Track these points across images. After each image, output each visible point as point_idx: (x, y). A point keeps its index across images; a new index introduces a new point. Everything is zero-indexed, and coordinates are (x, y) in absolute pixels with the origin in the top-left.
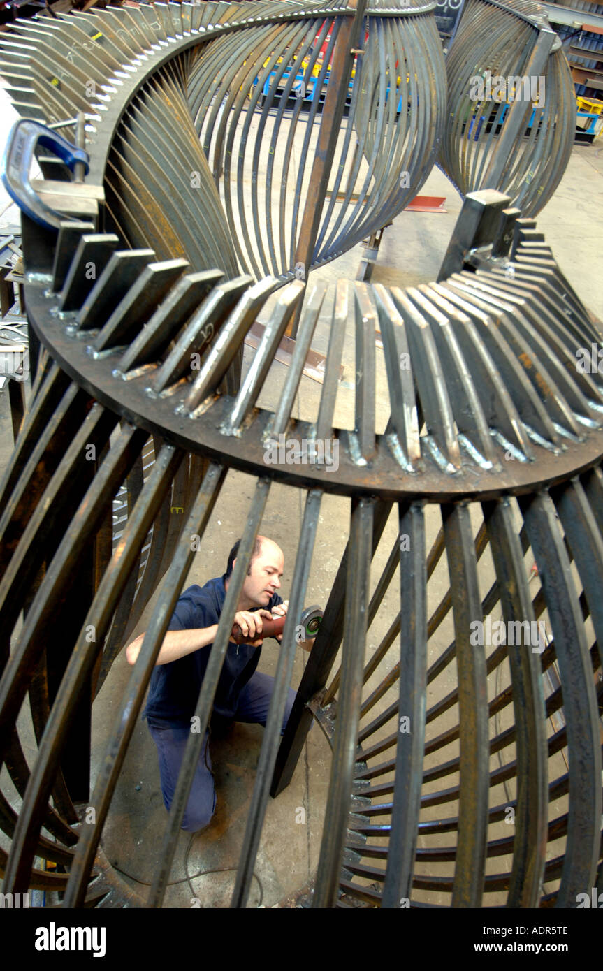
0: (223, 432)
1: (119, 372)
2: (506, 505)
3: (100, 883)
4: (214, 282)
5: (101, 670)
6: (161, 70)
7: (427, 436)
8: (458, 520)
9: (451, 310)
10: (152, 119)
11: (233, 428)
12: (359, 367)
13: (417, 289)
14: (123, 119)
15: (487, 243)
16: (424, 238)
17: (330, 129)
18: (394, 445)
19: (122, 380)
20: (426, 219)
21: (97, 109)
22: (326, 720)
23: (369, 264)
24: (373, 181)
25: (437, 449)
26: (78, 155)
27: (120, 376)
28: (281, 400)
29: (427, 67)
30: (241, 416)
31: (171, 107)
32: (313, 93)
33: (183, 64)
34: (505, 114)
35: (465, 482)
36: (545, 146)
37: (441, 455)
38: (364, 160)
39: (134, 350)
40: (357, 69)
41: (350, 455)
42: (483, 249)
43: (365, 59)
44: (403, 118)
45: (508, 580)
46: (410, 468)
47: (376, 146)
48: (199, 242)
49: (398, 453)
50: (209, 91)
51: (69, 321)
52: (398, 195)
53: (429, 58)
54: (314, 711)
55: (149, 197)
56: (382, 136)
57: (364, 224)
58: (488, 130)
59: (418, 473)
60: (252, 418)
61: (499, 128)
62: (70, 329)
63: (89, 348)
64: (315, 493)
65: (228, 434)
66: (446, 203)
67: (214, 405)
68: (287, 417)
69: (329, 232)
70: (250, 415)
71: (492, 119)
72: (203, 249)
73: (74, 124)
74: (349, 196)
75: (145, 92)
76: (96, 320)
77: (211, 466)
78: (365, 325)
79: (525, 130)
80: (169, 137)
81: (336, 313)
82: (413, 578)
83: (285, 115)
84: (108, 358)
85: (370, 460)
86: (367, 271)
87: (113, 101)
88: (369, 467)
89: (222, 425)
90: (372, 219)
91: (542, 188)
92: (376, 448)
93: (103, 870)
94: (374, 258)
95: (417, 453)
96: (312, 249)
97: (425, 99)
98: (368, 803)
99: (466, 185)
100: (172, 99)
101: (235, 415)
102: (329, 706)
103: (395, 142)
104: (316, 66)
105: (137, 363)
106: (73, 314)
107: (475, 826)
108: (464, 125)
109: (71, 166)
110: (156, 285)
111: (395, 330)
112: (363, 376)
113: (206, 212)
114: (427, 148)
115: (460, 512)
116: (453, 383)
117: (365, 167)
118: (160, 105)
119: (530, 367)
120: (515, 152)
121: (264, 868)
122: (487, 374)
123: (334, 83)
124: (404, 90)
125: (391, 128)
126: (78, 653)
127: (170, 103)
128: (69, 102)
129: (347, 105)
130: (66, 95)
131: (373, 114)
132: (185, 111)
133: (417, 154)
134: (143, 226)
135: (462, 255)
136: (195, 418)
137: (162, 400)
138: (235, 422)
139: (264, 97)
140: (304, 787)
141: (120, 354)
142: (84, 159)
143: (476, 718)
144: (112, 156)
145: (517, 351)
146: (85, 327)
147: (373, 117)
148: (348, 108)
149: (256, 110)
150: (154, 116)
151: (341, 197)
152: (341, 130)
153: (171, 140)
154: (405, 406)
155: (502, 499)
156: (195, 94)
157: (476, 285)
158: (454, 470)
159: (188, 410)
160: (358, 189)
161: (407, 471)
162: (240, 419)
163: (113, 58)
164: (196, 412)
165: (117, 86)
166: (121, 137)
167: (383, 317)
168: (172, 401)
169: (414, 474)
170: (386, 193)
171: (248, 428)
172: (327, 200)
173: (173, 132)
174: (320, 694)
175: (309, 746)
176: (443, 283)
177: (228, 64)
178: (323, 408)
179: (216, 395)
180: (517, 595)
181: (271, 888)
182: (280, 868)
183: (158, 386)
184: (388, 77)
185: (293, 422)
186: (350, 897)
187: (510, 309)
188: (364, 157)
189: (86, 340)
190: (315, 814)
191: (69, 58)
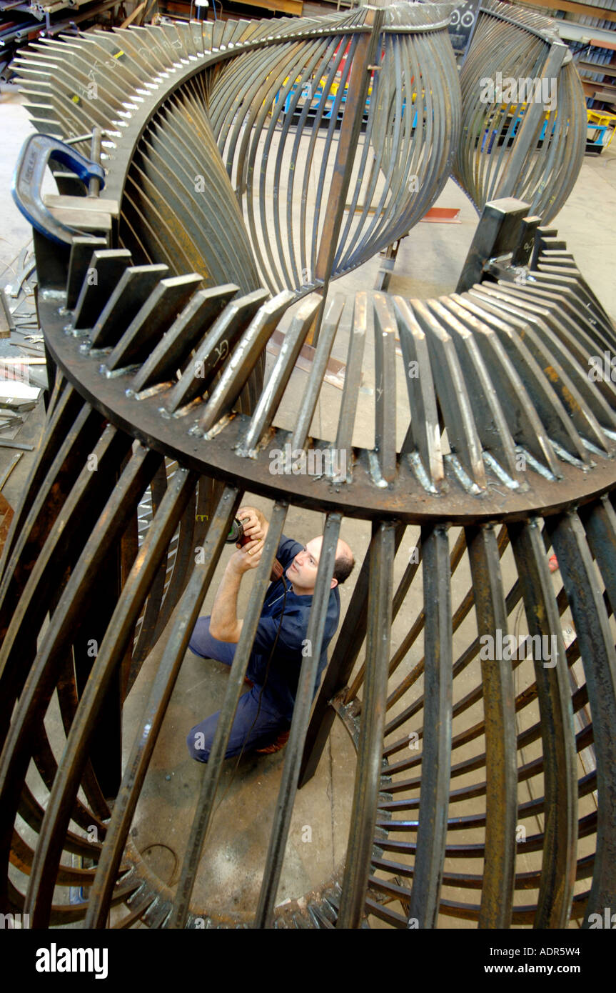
0: (238, 454)
1: (132, 392)
2: (534, 526)
3: (132, 876)
4: (229, 297)
5: (132, 671)
6: (183, 87)
7: (450, 454)
8: (484, 543)
9: (473, 321)
10: (173, 135)
11: (248, 450)
12: (379, 383)
13: (438, 300)
14: (144, 135)
15: (506, 252)
16: (440, 249)
17: (348, 143)
18: (416, 464)
19: (135, 399)
20: (441, 230)
21: (118, 126)
22: (348, 718)
23: (386, 274)
24: (390, 193)
25: (460, 468)
26: (93, 170)
27: (134, 396)
28: (298, 420)
29: (441, 81)
30: (257, 436)
31: (192, 124)
32: (331, 111)
33: (204, 81)
34: (517, 128)
35: (491, 503)
36: (556, 157)
37: (465, 474)
38: (381, 175)
39: (147, 369)
40: (373, 86)
41: (370, 476)
42: (502, 258)
43: (381, 76)
44: (418, 133)
45: (536, 604)
46: (433, 489)
47: (393, 160)
48: (221, 256)
49: (421, 472)
50: (231, 109)
51: (83, 338)
52: (414, 206)
53: (444, 74)
54: (337, 709)
55: (169, 212)
56: (398, 150)
57: (381, 236)
58: (501, 143)
59: (442, 495)
60: (269, 438)
61: (511, 141)
62: (83, 348)
63: (102, 366)
64: (334, 517)
65: (244, 456)
66: (460, 214)
67: (230, 424)
68: (304, 436)
69: (348, 244)
70: (267, 435)
71: (504, 132)
72: (224, 263)
73: (90, 139)
74: (367, 208)
75: (166, 109)
76: (109, 339)
77: (227, 489)
78: (384, 339)
79: (537, 143)
80: (190, 153)
81: (355, 328)
82: (437, 604)
83: (304, 132)
84: (121, 376)
85: (391, 482)
86: (384, 281)
87: (134, 117)
88: (390, 488)
89: (237, 446)
90: (389, 231)
91: (554, 198)
92: (397, 468)
93: (135, 864)
94: (392, 268)
95: (441, 473)
96: (332, 261)
97: (440, 113)
98: (390, 799)
99: (479, 197)
100: (194, 116)
101: (250, 436)
102: (351, 704)
103: (411, 155)
104: (334, 85)
105: (149, 383)
106: (86, 331)
107: (502, 858)
108: (477, 139)
109: (86, 181)
110: (169, 301)
111: (416, 344)
112: (383, 394)
113: (227, 226)
114: (442, 161)
115: (486, 535)
116: (476, 398)
117: (382, 181)
118: (182, 121)
119: (556, 381)
120: (528, 163)
121: (291, 856)
122: (513, 390)
123: (352, 99)
124: (419, 105)
125: (406, 143)
126: (92, 682)
127: (192, 119)
128: (89, 118)
129: (364, 121)
130: (88, 112)
131: (390, 130)
132: (207, 128)
133: (432, 167)
134: (163, 240)
135: (482, 265)
136: (210, 439)
137: (176, 420)
138: (251, 443)
139: (285, 115)
140: (328, 778)
141: (134, 372)
142: (100, 174)
143: (503, 749)
144: (132, 171)
145: (543, 363)
146: (98, 345)
147: (389, 132)
148: (365, 125)
149: (276, 128)
150: (175, 132)
151: (359, 210)
152: (358, 146)
153: (192, 156)
154: (427, 423)
155: (529, 521)
156: (217, 112)
157: (499, 295)
158: (479, 491)
159: (202, 430)
160: (375, 202)
161: (430, 492)
162: (256, 439)
163: (135, 76)
164: (210, 433)
165: (138, 103)
166: (142, 153)
167: (403, 331)
168: (187, 422)
169: (437, 496)
170: (403, 205)
171: (264, 448)
172: (346, 213)
173: (194, 148)
174: (343, 692)
175: (333, 738)
176: (464, 294)
177: (249, 82)
178: (342, 427)
179: (232, 414)
180: (546, 619)
181: (297, 875)
182: (306, 856)
183: (172, 406)
184: (404, 93)
185: (311, 441)
186: (373, 890)
187: (534, 320)
188: (381, 171)
189: (100, 358)
190: (339, 805)
191: (91, 76)
